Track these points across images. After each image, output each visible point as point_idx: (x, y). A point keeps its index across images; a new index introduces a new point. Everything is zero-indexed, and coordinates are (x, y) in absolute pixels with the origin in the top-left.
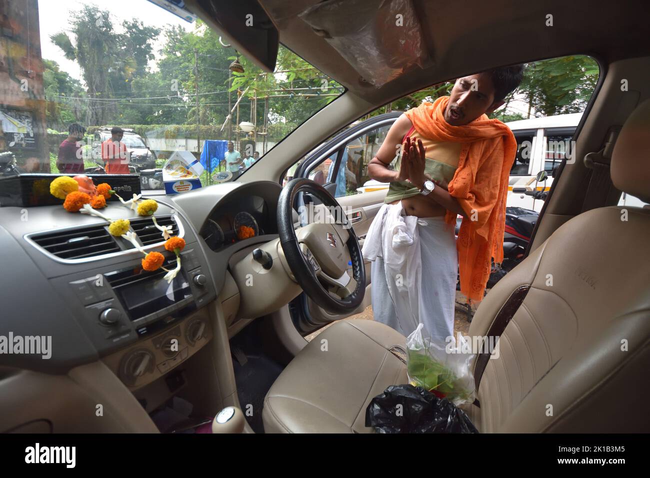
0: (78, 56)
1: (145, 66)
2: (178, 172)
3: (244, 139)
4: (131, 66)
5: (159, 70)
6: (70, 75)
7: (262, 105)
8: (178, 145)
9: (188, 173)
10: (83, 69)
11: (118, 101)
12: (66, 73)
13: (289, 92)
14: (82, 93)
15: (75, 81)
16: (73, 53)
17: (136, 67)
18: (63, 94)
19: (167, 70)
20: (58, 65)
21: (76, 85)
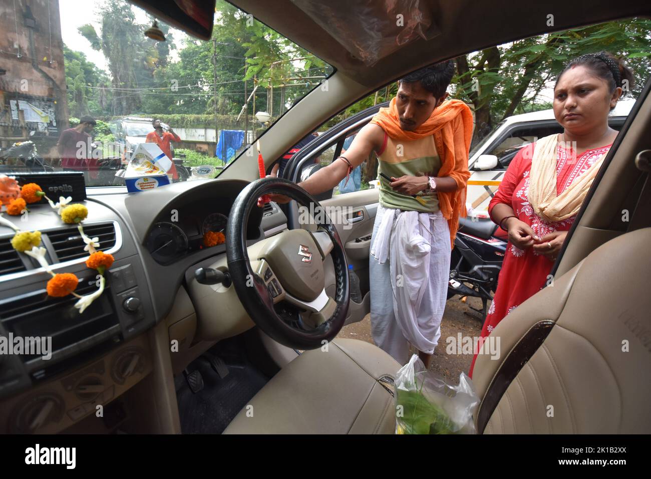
0: (103, 46)
1: (167, 56)
2: (143, 168)
3: (259, 129)
4: (153, 56)
5: (180, 59)
6: (96, 66)
7: (279, 94)
8: (197, 135)
9: (155, 168)
10: (108, 60)
11: (141, 90)
12: (93, 63)
13: (306, 81)
14: (108, 83)
15: (102, 72)
16: (98, 44)
17: (158, 57)
18: (89, 84)
19: (187, 59)
20: (86, 56)
21: (102, 75)
